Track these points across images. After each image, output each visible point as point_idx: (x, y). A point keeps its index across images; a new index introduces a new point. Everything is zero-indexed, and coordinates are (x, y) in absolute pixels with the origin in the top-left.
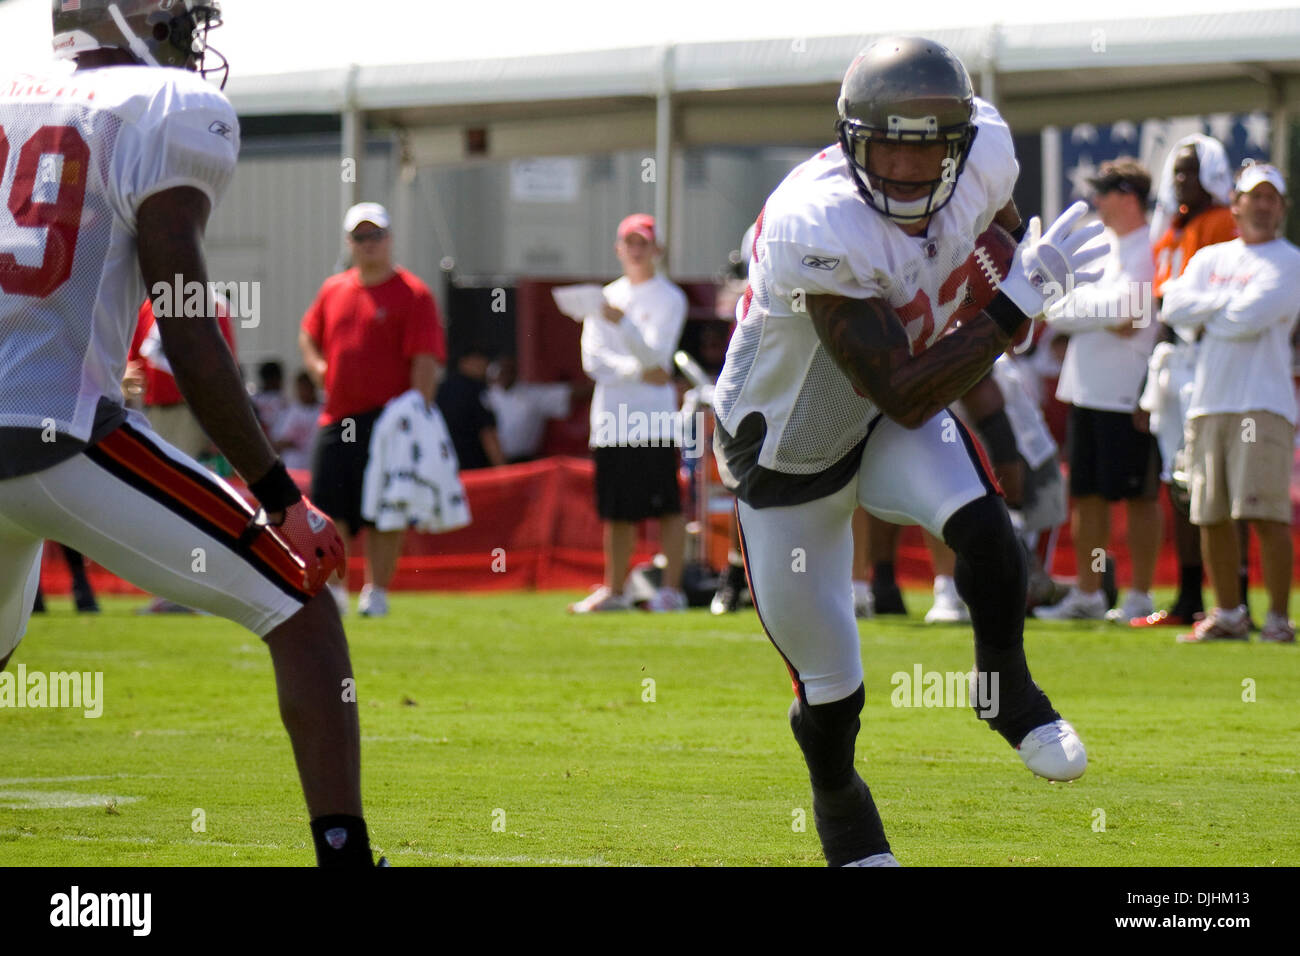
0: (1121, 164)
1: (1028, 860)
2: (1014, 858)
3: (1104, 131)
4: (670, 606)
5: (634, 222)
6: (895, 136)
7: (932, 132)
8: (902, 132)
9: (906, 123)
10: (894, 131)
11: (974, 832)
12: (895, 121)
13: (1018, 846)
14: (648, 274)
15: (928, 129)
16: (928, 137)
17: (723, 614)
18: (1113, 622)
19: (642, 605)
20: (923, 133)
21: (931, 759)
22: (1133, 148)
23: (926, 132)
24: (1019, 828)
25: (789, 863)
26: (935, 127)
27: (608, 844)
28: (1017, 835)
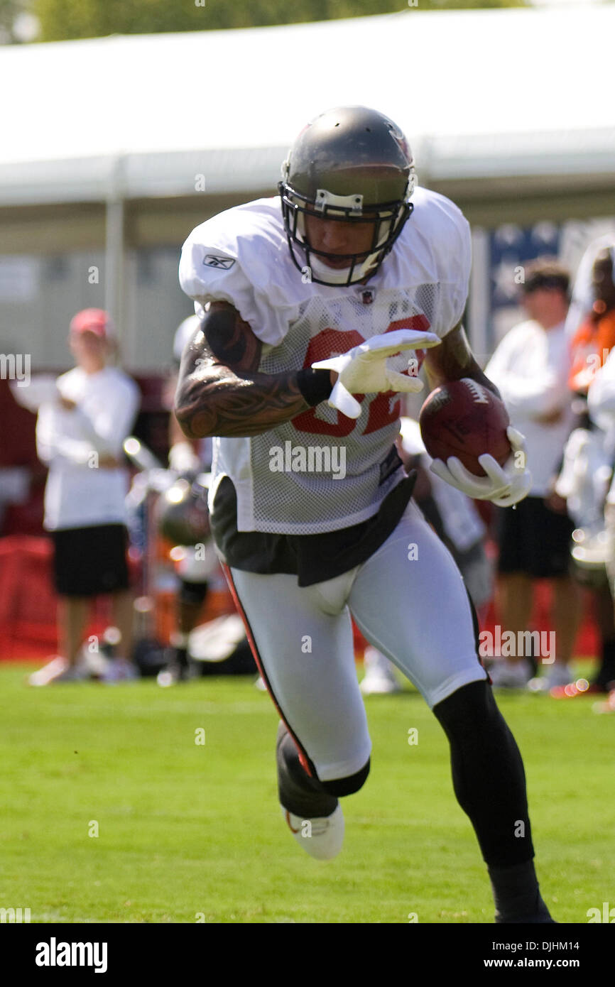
0: (544, 265)
1: (456, 915)
2: (443, 913)
3: (527, 233)
4: (121, 677)
5: (87, 319)
6: (322, 209)
7: (357, 210)
8: (328, 207)
9: (333, 199)
10: (320, 205)
11: (405, 889)
12: (322, 195)
13: (447, 903)
14: (99, 366)
15: (353, 208)
16: (351, 214)
17: (171, 688)
18: (536, 695)
19: (95, 678)
20: (348, 210)
21: (364, 820)
22: (553, 249)
23: (350, 210)
24: (447, 886)
25: (233, 919)
26: (360, 205)
27: (64, 901)
28: (446, 891)
